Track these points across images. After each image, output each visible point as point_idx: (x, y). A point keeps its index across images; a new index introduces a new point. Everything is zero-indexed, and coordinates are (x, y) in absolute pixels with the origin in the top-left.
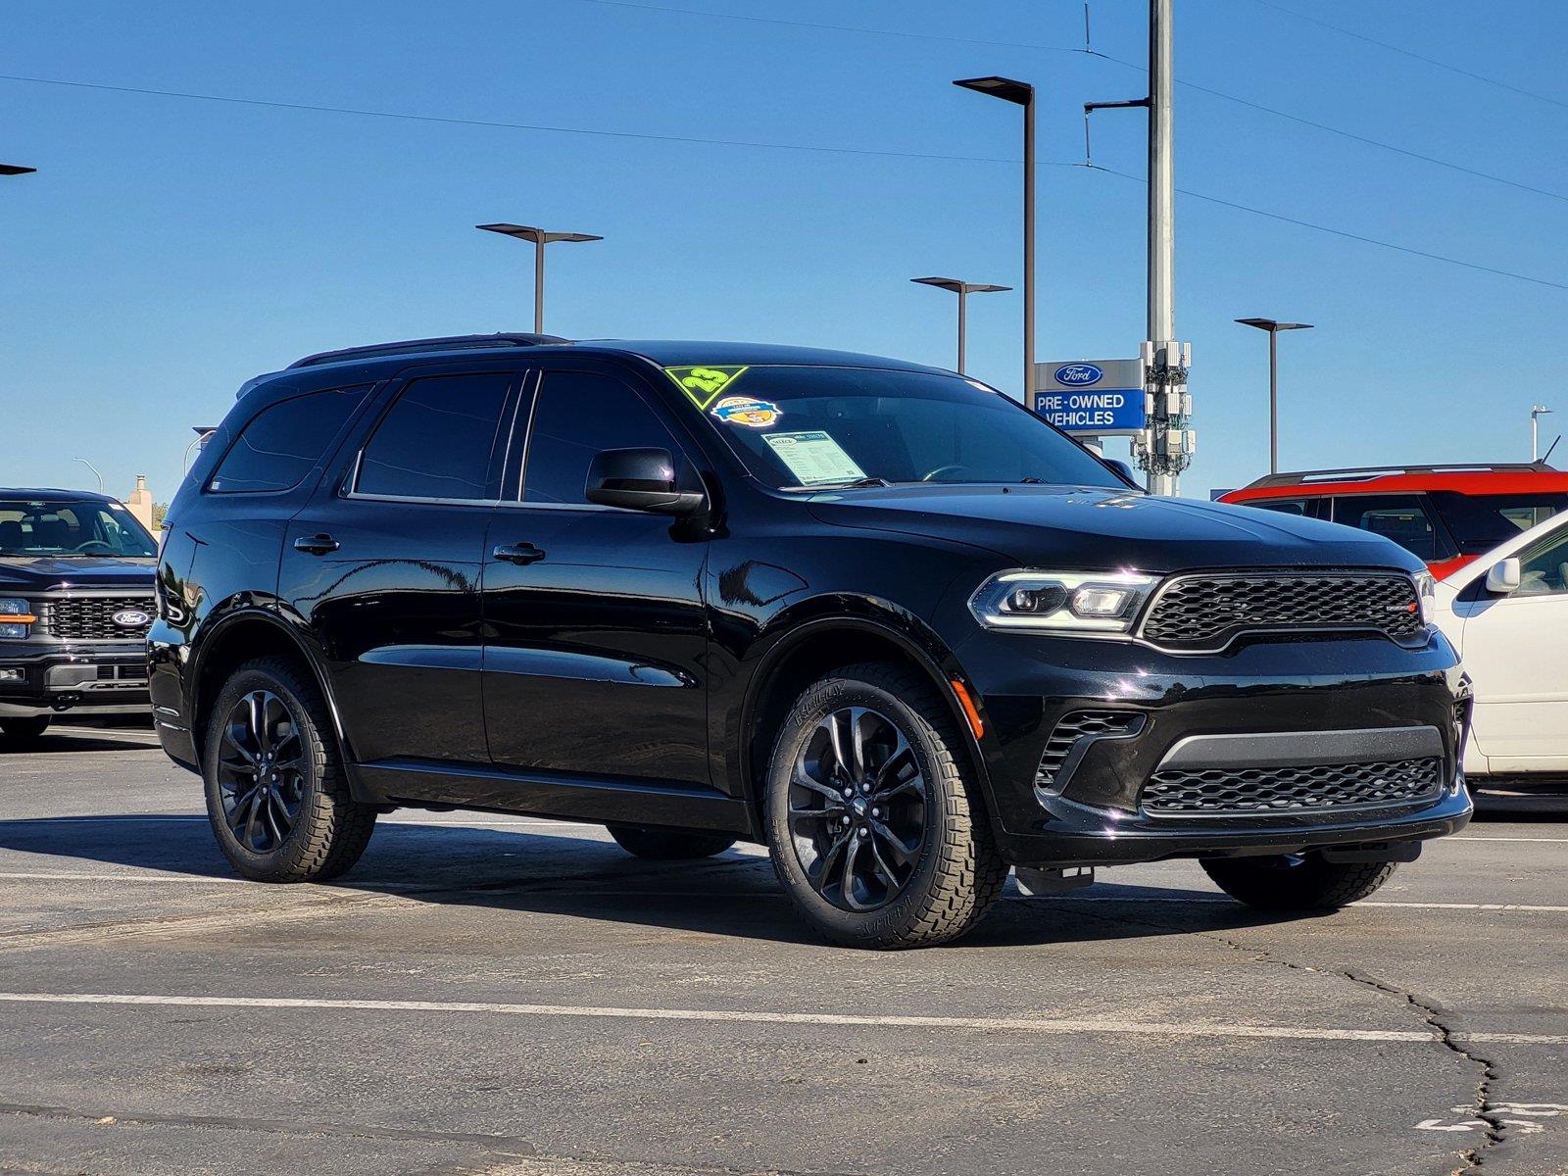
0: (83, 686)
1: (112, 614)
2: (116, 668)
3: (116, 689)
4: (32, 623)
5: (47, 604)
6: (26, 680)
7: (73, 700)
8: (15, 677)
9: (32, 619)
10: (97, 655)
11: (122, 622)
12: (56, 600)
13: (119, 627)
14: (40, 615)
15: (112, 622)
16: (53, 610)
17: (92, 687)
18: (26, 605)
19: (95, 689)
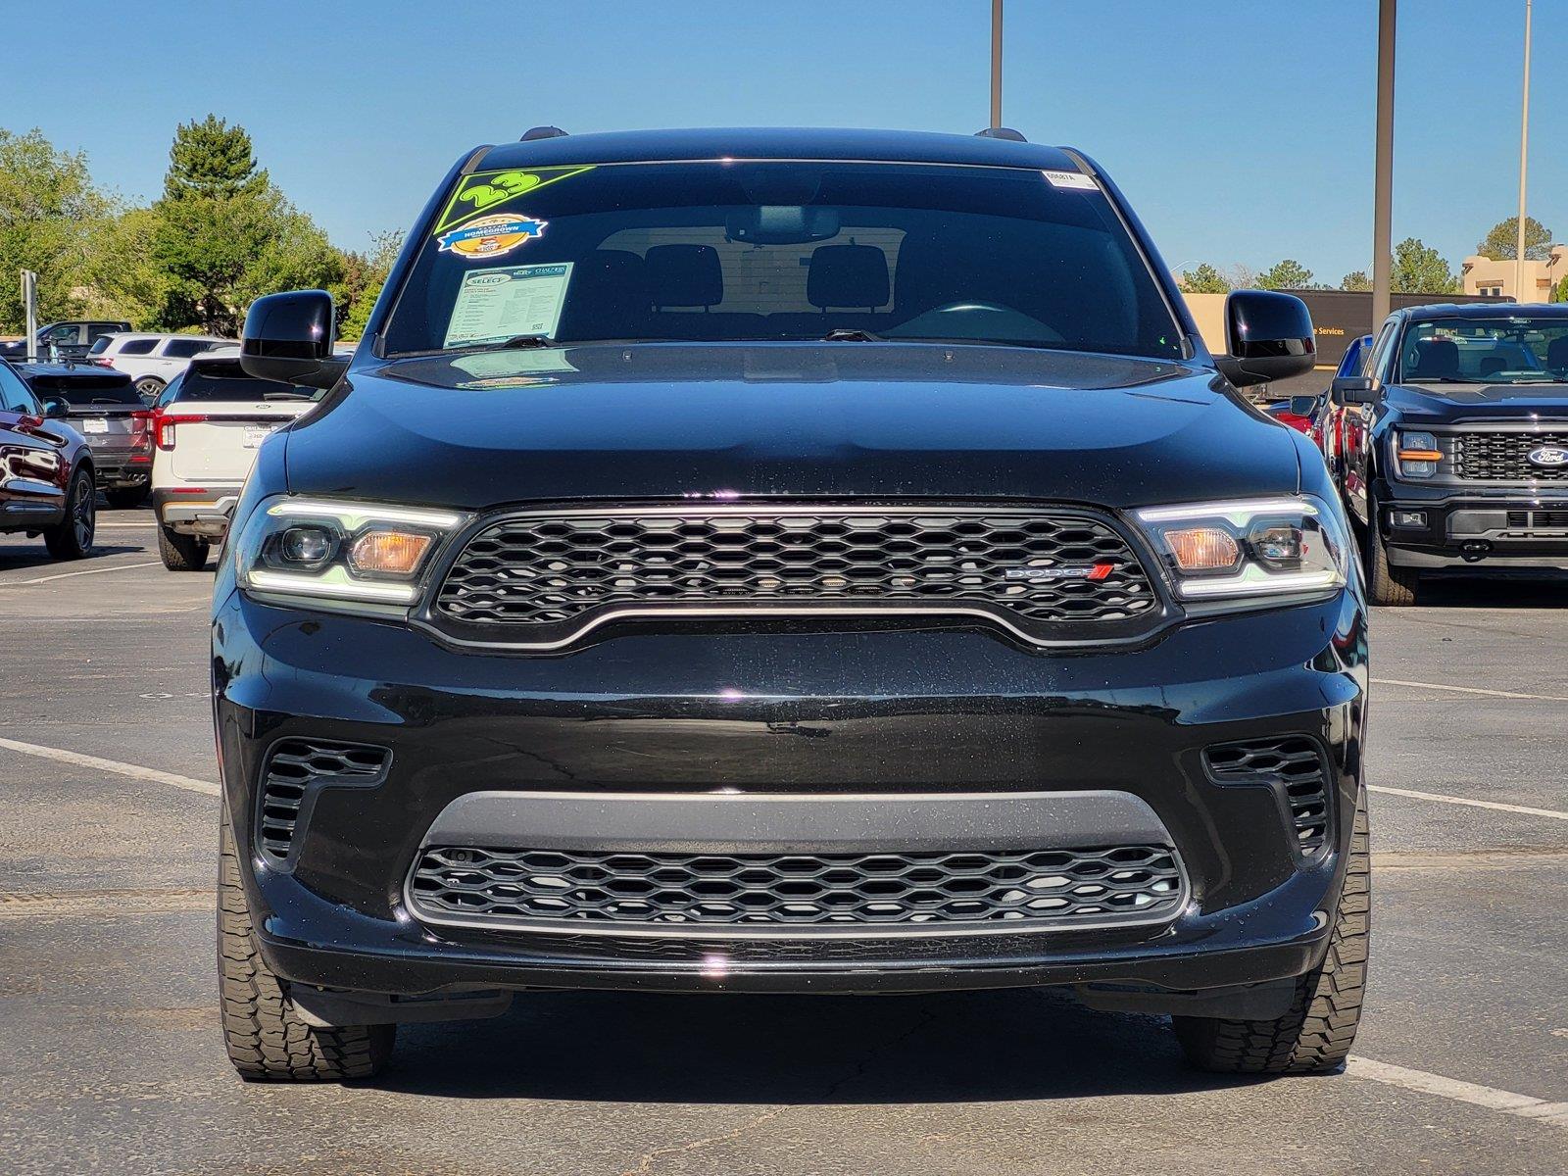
0: (1492, 535)
1: (1528, 452)
2: (1530, 515)
3: (1530, 539)
4: (1439, 461)
5: (1453, 440)
6: (1428, 526)
7: (1482, 550)
8: (1420, 522)
9: (1438, 456)
10: (1507, 499)
11: (1540, 461)
12: (1464, 434)
13: (1536, 467)
14: (1447, 453)
15: (1528, 461)
16: (1461, 446)
17: (1502, 535)
18: (1434, 442)
19: (1505, 538)
